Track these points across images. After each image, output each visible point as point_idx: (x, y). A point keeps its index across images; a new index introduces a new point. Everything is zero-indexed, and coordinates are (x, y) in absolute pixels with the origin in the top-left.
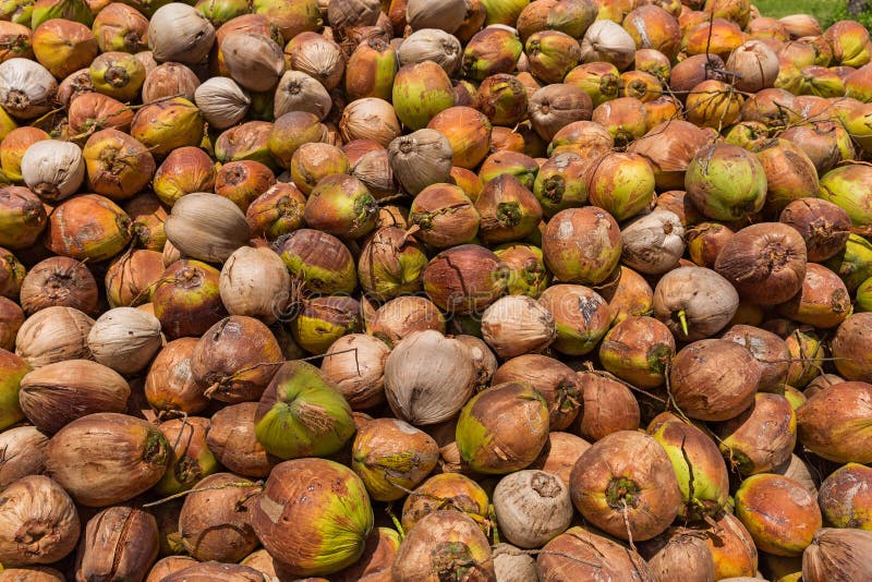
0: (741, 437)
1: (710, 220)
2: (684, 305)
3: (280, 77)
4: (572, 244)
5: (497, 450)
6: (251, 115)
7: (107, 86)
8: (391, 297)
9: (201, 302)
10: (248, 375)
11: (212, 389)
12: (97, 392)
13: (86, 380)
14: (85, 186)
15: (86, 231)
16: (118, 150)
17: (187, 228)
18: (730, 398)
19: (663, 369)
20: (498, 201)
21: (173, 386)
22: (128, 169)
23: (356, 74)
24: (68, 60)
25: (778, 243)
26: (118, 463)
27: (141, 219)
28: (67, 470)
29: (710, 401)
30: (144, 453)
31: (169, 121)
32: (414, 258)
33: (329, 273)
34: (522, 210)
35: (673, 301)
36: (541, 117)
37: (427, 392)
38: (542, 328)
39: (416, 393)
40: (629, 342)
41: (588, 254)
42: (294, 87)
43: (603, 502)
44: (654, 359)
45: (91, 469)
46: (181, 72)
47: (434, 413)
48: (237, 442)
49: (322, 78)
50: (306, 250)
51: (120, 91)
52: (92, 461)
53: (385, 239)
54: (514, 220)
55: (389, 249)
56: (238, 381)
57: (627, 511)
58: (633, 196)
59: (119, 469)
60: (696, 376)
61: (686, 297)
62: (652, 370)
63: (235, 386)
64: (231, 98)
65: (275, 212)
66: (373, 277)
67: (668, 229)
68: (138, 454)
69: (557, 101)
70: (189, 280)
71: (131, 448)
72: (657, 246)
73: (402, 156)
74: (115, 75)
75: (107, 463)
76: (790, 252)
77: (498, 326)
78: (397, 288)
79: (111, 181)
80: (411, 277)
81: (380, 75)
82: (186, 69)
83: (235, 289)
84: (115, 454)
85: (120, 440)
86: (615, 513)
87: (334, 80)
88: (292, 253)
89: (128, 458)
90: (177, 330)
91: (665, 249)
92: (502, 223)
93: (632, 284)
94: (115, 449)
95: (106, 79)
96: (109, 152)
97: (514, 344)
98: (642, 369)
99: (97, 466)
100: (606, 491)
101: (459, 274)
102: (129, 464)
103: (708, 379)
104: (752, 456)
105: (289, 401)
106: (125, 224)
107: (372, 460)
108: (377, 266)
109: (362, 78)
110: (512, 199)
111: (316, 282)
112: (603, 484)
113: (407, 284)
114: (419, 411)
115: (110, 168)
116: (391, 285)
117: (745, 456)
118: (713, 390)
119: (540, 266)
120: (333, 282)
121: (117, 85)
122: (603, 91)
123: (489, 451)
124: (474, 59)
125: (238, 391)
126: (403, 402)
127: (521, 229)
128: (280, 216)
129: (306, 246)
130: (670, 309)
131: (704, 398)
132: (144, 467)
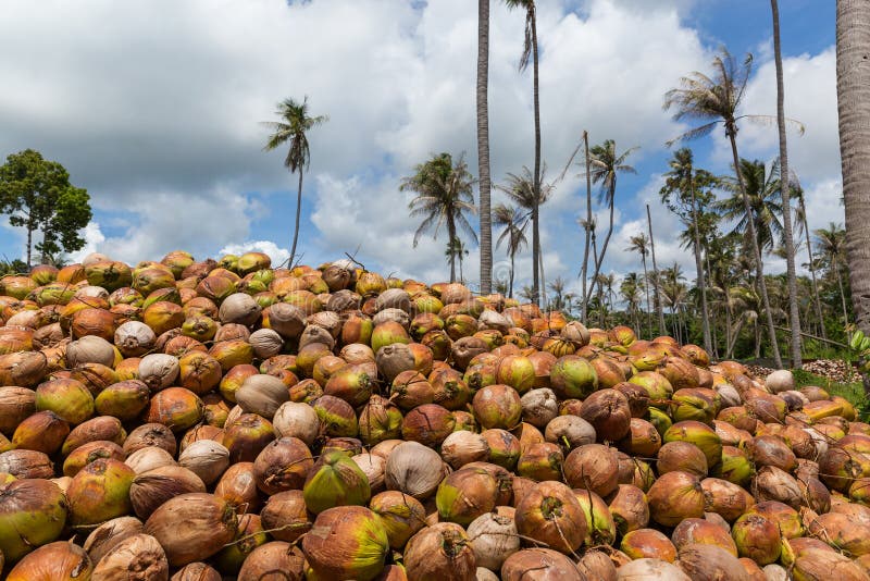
0: (615, 506)
1: (570, 398)
2: (565, 432)
3: (305, 327)
4: (491, 401)
5: (466, 500)
6: (283, 351)
7: (194, 333)
8: (380, 440)
9: (259, 436)
10: (296, 469)
11: (270, 479)
12: (188, 484)
13: (182, 475)
14: (178, 381)
15: (176, 406)
16: (203, 359)
17: (253, 391)
18: (603, 475)
19: (559, 468)
20: (444, 381)
21: (237, 489)
22: (208, 372)
23: (349, 330)
24: (168, 322)
25: (612, 397)
26: (205, 521)
27: (209, 407)
28: (166, 528)
29: (592, 478)
30: (223, 516)
31: (234, 348)
32: (395, 414)
33: (343, 419)
34: (459, 386)
35: (559, 430)
36: (460, 353)
37: (416, 472)
38: (482, 445)
39: (409, 473)
40: (535, 454)
41: (503, 407)
42: (313, 332)
43: (540, 515)
44: (553, 460)
45: (185, 526)
46: (241, 328)
47: (421, 487)
48: (288, 511)
49: (330, 330)
50: (329, 406)
51: (201, 336)
52: (187, 520)
53: (377, 402)
54: (455, 392)
55: (380, 407)
56: (289, 473)
57: (556, 519)
58: (524, 376)
59: (205, 527)
60: (580, 463)
61: (565, 427)
62: (553, 469)
63: (287, 476)
64: (273, 339)
65: (304, 392)
66: (369, 426)
67: (547, 396)
68: (220, 515)
69: (469, 344)
70: (252, 422)
71: (215, 511)
72: (541, 405)
73: (385, 356)
74: (200, 327)
75: (197, 521)
76: (618, 401)
77: (454, 445)
78: (385, 434)
79: (196, 378)
80: (393, 426)
81: (364, 331)
82: (244, 327)
83: (286, 422)
84: (204, 514)
85: (209, 504)
86: (548, 523)
87: (336, 332)
88: (320, 406)
89: (213, 518)
90: (240, 457)
91: (546, 408)
92: (448, 395)
93: (530, 431)
94: (205, 510)
95: (194, 329)
96: (197, 361)
97: (466, 455)
98: (547, 468)
99: (189, 523)
100: (541, 507)
101: (426, 417)
102: (213, 523)
103: (588, 463)
104: (625, 516)
105: (331, 464)
106: (201, 406)
107: (385, 509)
108: (372, 418)
109: (353, 332)
110: (453, 380)
111: (335, 426)
112: (538, 502)
113: (391, 431)
114: (411, 486)
115: (196, 370)
116: (381, 432)
117: (620, 516)
118: (592, 470)
119: (473, 421)
120: (345, 426)
121: (199, 333)
122: (494, 342)
123: (461, 502)
124: (417, 327)
125: (288, 480)
126: (400, 481)
127: (460, 400)
128: (308, 395)
129: (329, 402)
130: (557, 435)
131: (588, 477)
132: (222, 527)
